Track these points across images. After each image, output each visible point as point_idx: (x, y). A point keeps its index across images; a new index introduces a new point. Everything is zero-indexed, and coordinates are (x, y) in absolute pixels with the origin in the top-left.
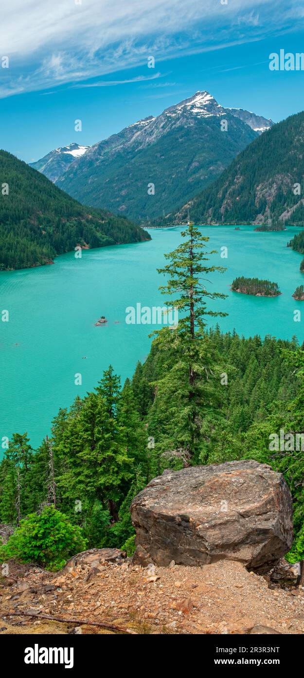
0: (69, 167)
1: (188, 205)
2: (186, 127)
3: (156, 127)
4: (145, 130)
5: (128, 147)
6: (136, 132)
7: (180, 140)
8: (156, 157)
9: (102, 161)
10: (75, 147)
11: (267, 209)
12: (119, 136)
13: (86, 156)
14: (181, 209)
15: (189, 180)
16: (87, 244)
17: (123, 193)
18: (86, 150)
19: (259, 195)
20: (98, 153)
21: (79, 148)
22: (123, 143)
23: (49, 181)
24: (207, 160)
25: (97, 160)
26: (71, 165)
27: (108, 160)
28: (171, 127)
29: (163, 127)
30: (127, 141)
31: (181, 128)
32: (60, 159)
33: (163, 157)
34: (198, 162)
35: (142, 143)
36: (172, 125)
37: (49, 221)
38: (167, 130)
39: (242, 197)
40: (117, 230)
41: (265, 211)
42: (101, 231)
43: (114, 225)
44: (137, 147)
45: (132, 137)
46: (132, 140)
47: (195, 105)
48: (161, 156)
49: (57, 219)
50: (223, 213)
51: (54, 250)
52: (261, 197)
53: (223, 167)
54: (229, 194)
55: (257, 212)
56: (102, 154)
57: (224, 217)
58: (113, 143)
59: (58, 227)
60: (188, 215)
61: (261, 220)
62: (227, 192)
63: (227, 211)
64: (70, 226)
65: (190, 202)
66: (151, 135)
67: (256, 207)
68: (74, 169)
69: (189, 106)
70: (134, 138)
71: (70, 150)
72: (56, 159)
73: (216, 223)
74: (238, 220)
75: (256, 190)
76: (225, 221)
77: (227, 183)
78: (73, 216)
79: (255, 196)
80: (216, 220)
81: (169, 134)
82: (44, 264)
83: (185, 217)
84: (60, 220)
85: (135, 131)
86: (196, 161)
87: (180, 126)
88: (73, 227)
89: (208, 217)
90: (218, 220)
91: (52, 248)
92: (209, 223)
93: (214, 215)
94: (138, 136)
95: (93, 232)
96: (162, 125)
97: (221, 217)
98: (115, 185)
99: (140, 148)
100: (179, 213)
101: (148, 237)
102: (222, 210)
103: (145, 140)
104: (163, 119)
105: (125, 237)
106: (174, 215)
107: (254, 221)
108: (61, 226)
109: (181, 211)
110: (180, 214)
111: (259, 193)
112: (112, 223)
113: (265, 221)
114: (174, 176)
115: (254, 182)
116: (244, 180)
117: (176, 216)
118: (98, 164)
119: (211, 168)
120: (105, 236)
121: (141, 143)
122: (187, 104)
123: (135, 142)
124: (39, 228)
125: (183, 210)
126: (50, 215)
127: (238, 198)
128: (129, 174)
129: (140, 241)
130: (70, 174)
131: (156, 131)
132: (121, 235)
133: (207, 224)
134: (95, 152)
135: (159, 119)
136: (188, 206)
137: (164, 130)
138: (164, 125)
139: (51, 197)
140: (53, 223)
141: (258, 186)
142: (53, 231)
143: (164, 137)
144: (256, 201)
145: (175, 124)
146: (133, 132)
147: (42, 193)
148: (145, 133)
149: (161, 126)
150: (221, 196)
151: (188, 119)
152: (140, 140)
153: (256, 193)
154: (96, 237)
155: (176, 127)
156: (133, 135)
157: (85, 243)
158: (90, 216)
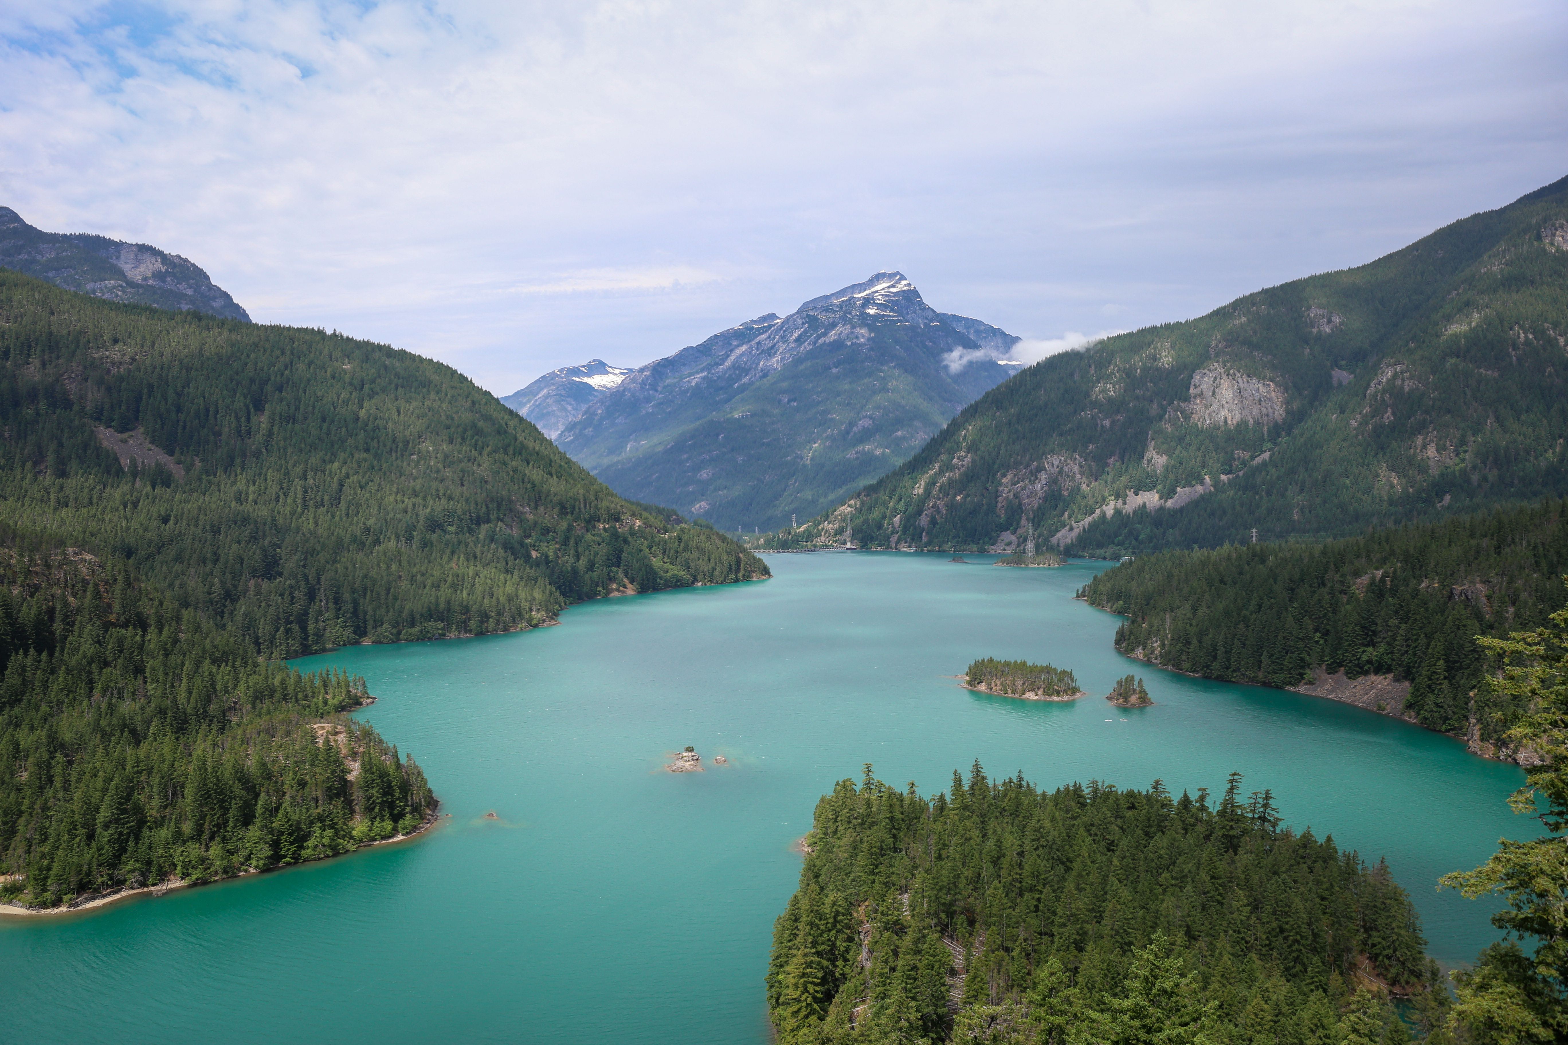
0: (585, 413)
1: (849, 506)
2: (849, 343)
3: (782, 337)
4: (759, 343)
5: (719, 377)
6: (738, 346)
7: (834, 370)
8: (780, 401)
9: (662, 403)
10: (599, 367)
11: (1023, 521)
12: (699, 351)
13: (624, 391)
14: (832, 514)
15: (848, 456)
16: (632, 582)
17: (704, 474)
18: (624, 377)
19: (1006, 492)
20: (650, 385)
21: (607, 373)
22: (708, 368)
23: (547, 440)
24: (891, 415)
25: (648, 400)
26: (589, 408)
27: (672, 402)
28: (817, 340)
29: (797, 340)
30: (717, 364)
31: (838, 345)
32: (563, 392)
33: (795, 404)
34: (871, 418)
35: (750, 369)
36: (819, 337)
37: (546, 531)
38: (807, 346)
39: (968, 495)
40: (696, 554)
41: (1018, 526)
42: (661, 556)
43: (690, 543)
44: (739, 378)
45: (728, 356)
46: (728, 363)
47: (873, 299)
48: (789, 401)
49: (564, 525)
50: (926, 527)
51: (557, 593)
52: (1011, 497)
53: (925, 432)
54: (941, 487)
55: (1004, 528)
56: (659, 389)
57: (927, 533)
58: (684, 365)
59: (565, 542)
60: (849, 528)
61: (1009, 544)
62: (934, 484)
63: (933, 522)
64: (594, 541)
65: (852, 502)
66: (770, 355)
67: (999, 517)
68: (596, 418)
69: (859, 299)
70: (733, 358)
71: (589, 375)
72: (554, 393)
73: (910, 547)
74: (958, 542)
75: (1000, 484)
76: (929, 543)
77: (937, 466)
78: (599, 521)
79: (997, 495)
80: (908, 540)
81: (811, 355)
82: (536, 626)
83: (840, 531)
84: (570, 528)
85: (735, 343)
86: (866, 416)
87: (835, 341)
88: (599, 544)
89: (893, 533)
90: (913, 539)
91: (554, 589)
92: (893, 545)
93: (905, 530)
94: (742, 355)
95: (645, 557)
96: (795, 335)
97: (921, 534)
98: (685, 456)
99: (745, 380)
100: (829, 523)
101: (766, 572)
102: (924, 521)
103: (758, 364)
104: (800, 321)
105: (714, 569)
106: (816, 525)
107: (993, 544)
108: (572, 541)
109: (832, 518)
110: (831, 525)
111: (1006, 490)
112: (685, 537)
113: (1018, 545)
114: (816, 445)
115: (996, 467)
116: (973, 461)
117: (820, 528)
118: (650, 410)
119: (899, 433)
120: (671, 567)
121: (746, 371)
122: (856, 296)
123: (734, 366)
124: (522, 544)
125: (836, 517)
126: (548, 517)
127: (958, 498)
128: (718, 435)
129: (747, 578)
130: (585, 429)
131: (782, 347)
132: (705, 567)
133: (889, 547)
134: (643, 383)
135: (791, 323)
136: (849, 509)
137: (800, 346)
138: (800, 336)
139: (552, 475)
140: (555, 535)
141: (1004, 475)
142: (555, 553)
143: (798, 361)
144: (999, 505)
145: (824, 334)
146: (731, 344)
147: (531, 465)
148: (757, 349)
149: (794, 337)
150: (921, 491)
151: (853, 327)
152: (745, 363)
153: (1001, 489)
154: (651, 568)
155: (827, 342)
156: (731, 351)
157: (626, 580)
158: (638, 523)
